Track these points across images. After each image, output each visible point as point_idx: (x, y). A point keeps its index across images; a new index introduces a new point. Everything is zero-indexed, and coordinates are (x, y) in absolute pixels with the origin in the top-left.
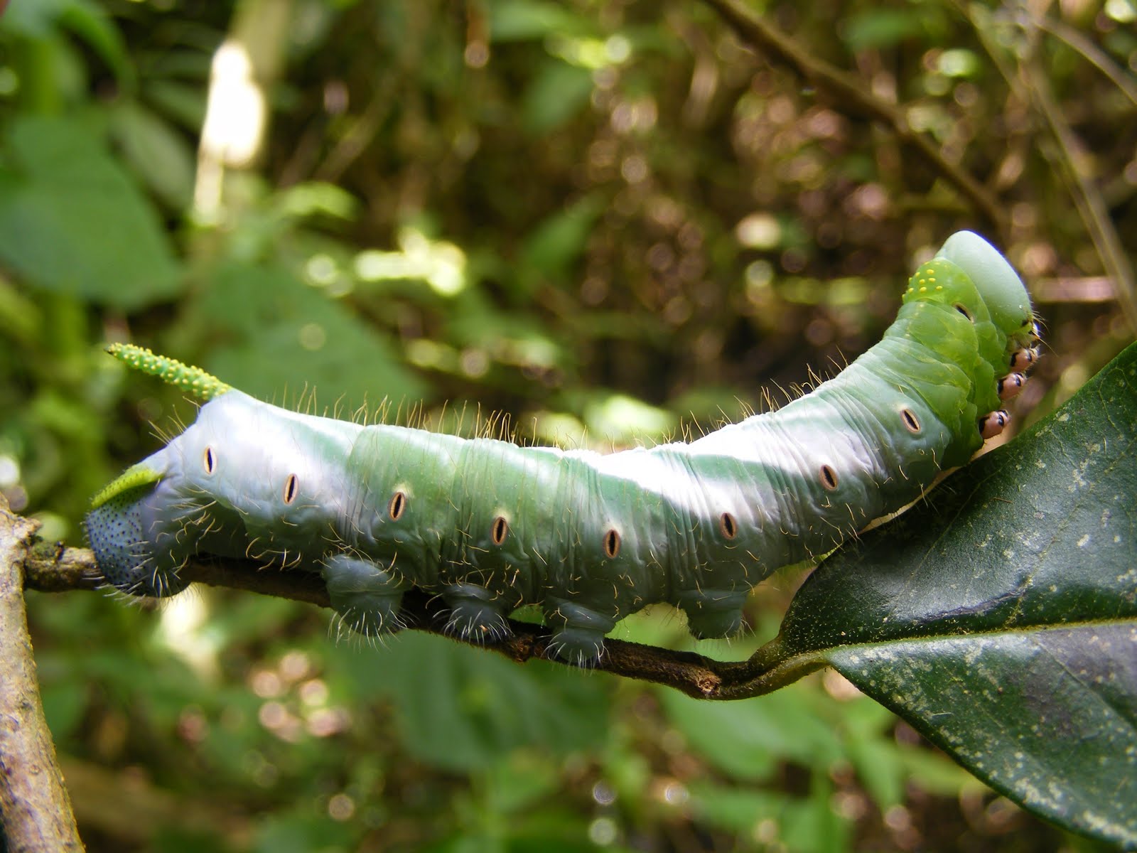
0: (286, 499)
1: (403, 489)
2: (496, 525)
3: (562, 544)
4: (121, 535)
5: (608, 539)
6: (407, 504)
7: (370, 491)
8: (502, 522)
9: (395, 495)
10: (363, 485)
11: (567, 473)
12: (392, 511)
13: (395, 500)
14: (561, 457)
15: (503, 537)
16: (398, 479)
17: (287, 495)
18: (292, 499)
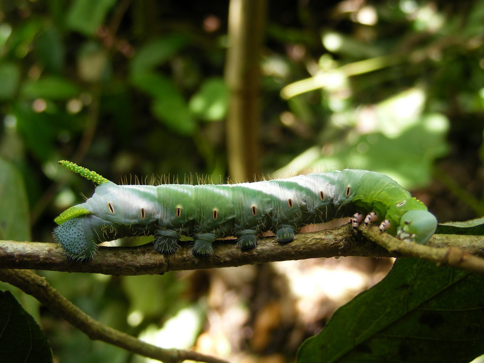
0: (142, 217)
1: (179, 207)
2: (214, 213)
3: (238, 214)
4: (74, 234)
5: (253, 210)
6: (181, 211)
7: (168, 209)
8: (215, 212)
9: (177, 209)
10: (165, 207)
11: (234, 192)
12: (177, 215)
13: (177, 211)
14: (231, 187)
15: (216, 217)
16: (177, 203)
17: (142, 216)
18: (144, 217)
